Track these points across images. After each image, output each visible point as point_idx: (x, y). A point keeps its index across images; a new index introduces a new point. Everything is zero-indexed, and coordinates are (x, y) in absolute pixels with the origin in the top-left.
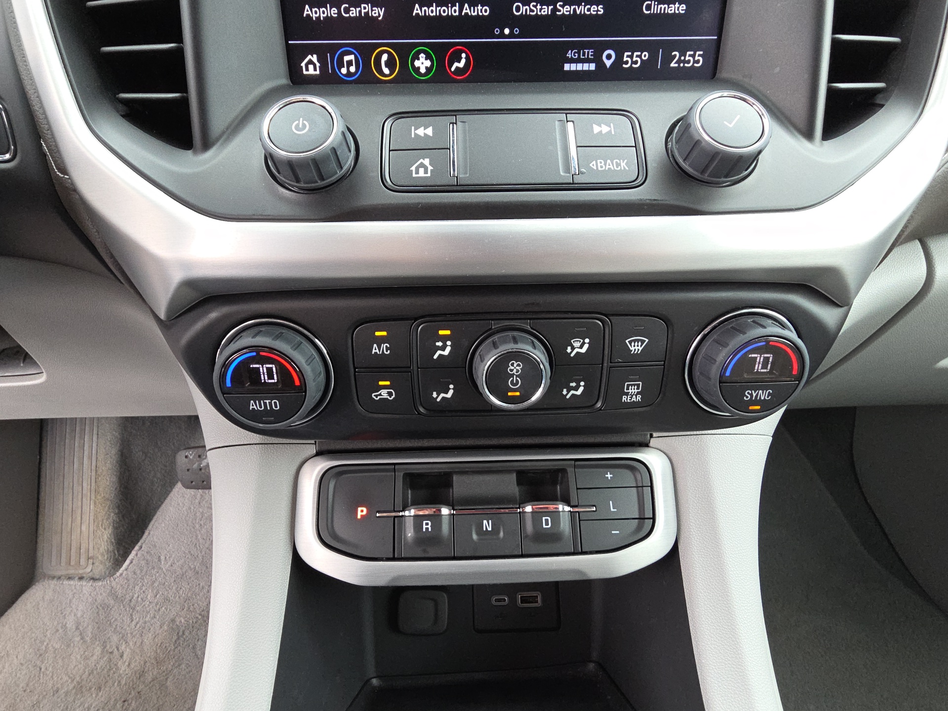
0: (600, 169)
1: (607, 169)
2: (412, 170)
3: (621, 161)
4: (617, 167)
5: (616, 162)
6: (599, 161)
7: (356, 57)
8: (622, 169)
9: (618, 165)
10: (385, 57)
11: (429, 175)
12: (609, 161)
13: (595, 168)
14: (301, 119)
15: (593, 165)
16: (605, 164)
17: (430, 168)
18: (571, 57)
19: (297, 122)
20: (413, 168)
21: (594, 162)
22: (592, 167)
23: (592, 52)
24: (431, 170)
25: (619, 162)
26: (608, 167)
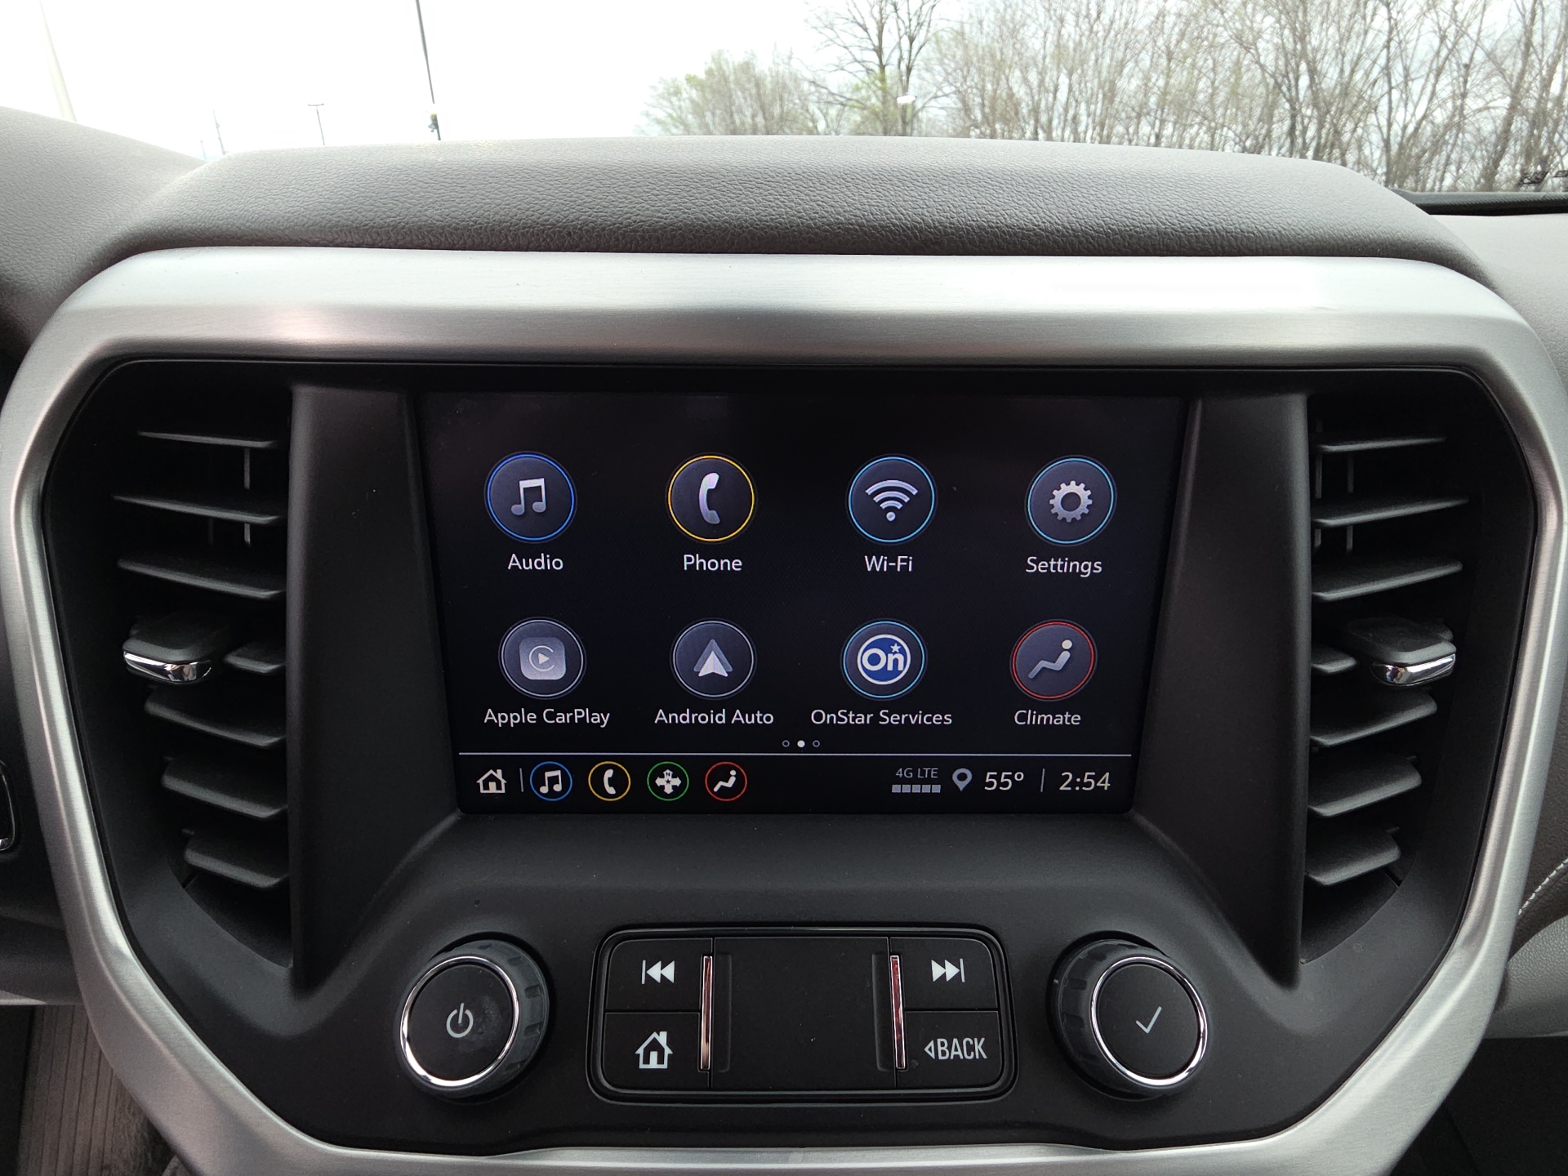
0: (940, 1057)
1: (952, 1057)
2: (639, 1055)
3: (976, 1040)
4: (969, 1054)
5: (968, 1043)
6: (939, 1041)
7: (564, 774)
8: (977, 1057)
9: (971, 1048)
10: (609, 773)
11: (665, 1066)
12: (955, 1041)
13: (932, 1055)
14: (462, 1005)
15: (930, 1049)
16: (949, 1048)
17: (668, 1051)
18: (903, 776)
19: (455, 1012)
20: (640, 1051)
21: (932, 1044)
22: (929, 1052)
23: (934, 771)
24: (669, 1055)
25: (971, 1043)
26: (953, 1053)
